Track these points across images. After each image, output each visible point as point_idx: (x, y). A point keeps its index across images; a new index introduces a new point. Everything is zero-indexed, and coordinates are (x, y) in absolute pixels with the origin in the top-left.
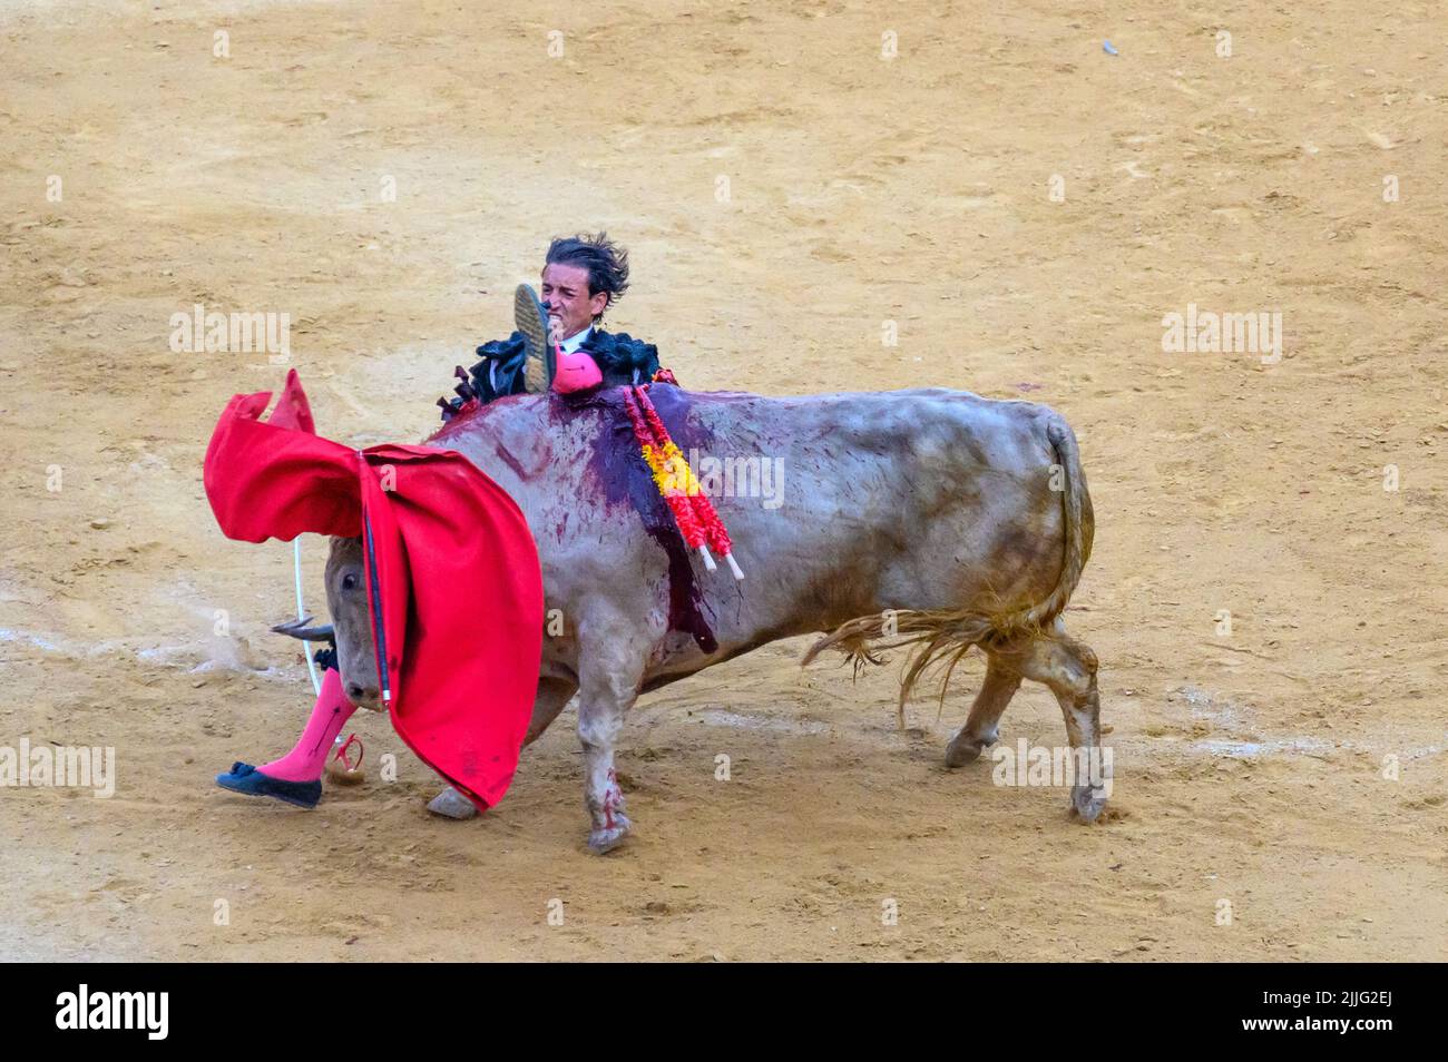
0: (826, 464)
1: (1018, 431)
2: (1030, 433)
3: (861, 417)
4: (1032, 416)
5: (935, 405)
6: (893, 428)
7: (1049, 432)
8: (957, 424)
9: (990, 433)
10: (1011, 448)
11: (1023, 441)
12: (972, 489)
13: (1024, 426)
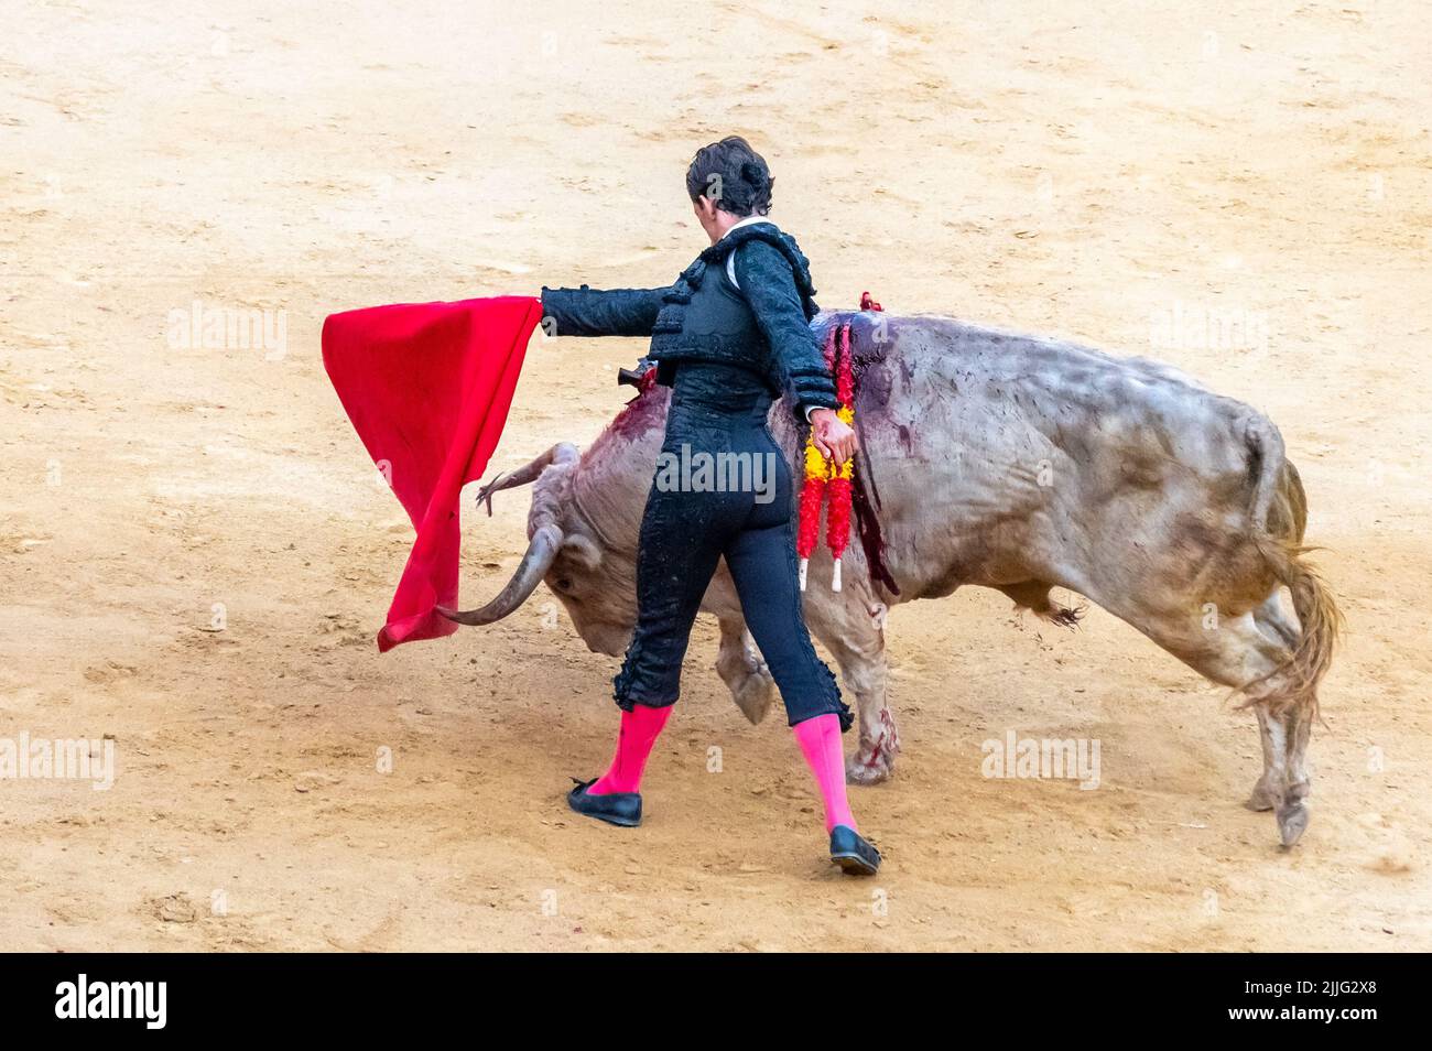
0: (1013, 411)
1: (1215, 428)
2: (1228, 434)
3: (1060, 374)
4: (1233, 417)
5: (1135, 383)
6: (1087, 396)
7: (1246, 436)
8: (1152, 408)
9: (1184, 425)
10: (1201, 445)
11: (1217, 441)
12: (1153, 477)
13: (1223, 426)
